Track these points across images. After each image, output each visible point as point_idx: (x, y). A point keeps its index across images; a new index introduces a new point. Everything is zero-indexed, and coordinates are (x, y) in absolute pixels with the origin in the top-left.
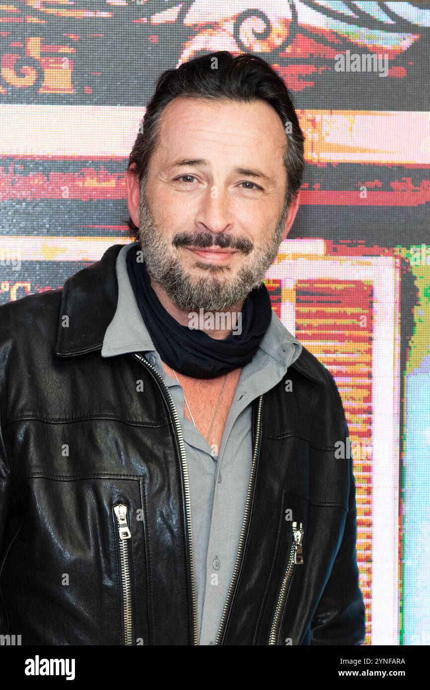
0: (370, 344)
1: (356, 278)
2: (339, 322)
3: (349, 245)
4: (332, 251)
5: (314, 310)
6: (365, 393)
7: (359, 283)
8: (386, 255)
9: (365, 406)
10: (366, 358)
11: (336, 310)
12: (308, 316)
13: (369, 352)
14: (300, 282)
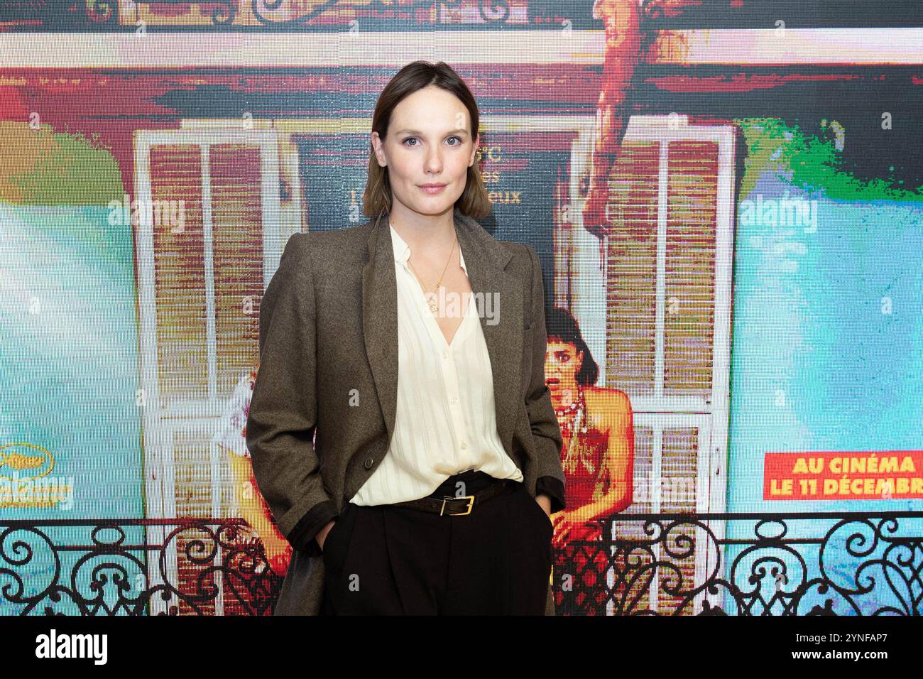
0: (716, 182)
1: (708, 140)
2: (696, 168)
3: (704, 118)
4: (692, 122)
5: (680, 161)
6: (712, 214)
7: (709, 143)
8: (728, 125)
9: (712, 222)
10: (713, 192)
11: (694, 161)
12: (676, 165)
13: (715, 188)
14: (672, 143)
